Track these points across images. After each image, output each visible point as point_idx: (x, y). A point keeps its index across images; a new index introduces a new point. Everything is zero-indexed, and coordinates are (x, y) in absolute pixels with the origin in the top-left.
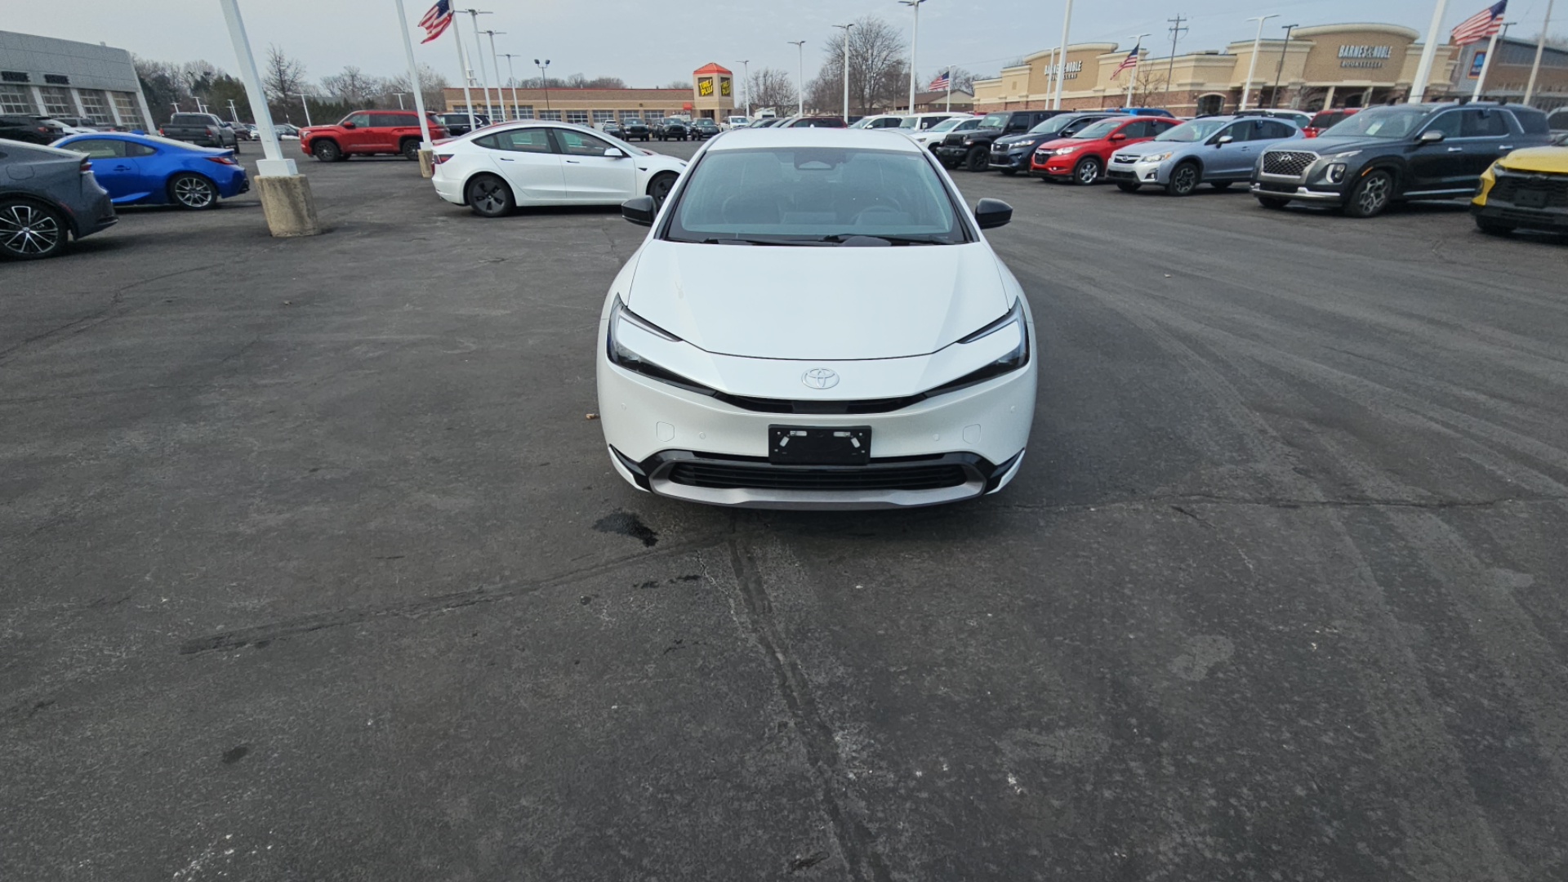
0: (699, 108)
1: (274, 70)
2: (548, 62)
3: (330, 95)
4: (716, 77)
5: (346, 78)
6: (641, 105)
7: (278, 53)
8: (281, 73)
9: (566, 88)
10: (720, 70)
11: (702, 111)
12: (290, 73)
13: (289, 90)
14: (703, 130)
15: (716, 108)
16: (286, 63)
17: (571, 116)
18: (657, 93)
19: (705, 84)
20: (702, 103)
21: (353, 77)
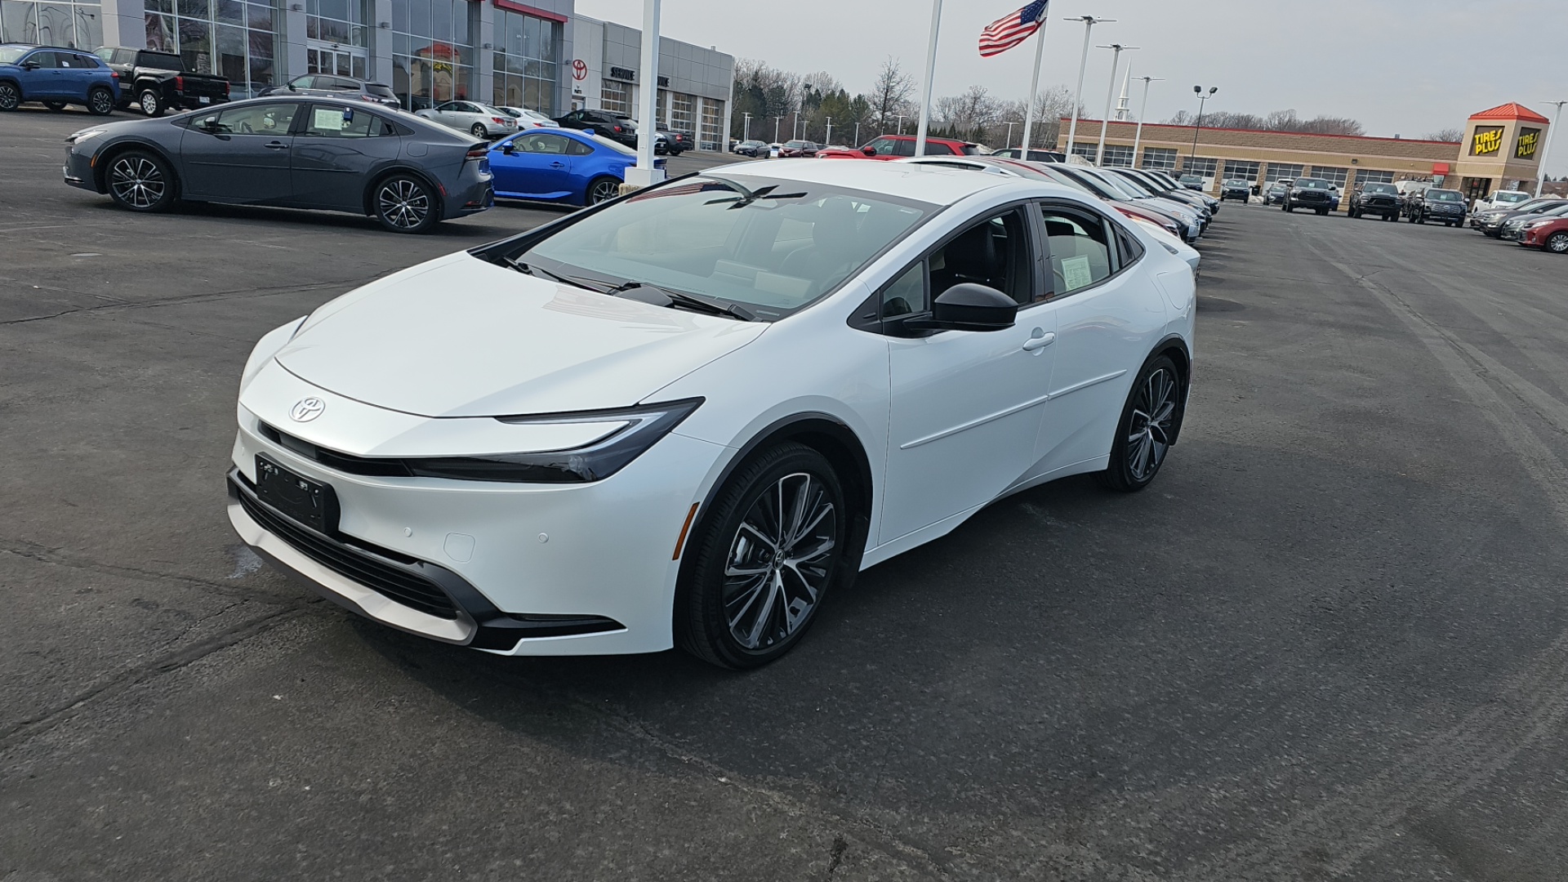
0: (1461, 174)
1: (882, 86)
2: (1214, 91)
3: (942, 120)
4: (1511, 126)
5: (967, 101)
6: (1355, 161)
7: (892, 68)
8: (888, 90)
9: (1261, 130)
10: (1523, 115)
11: (1466, 179)
12: (897, 90)
13: (891, 110)
14: (1433, 207)
15: (1497, 177)
16: (897, 79)
17: (1231, 170)
18: (1395, 145)
19: (1488, 136)
20: (1469, 166)
21: (976, 99)
